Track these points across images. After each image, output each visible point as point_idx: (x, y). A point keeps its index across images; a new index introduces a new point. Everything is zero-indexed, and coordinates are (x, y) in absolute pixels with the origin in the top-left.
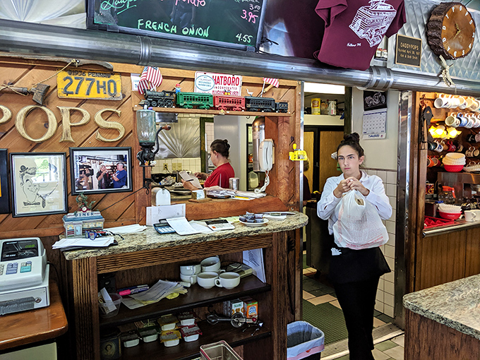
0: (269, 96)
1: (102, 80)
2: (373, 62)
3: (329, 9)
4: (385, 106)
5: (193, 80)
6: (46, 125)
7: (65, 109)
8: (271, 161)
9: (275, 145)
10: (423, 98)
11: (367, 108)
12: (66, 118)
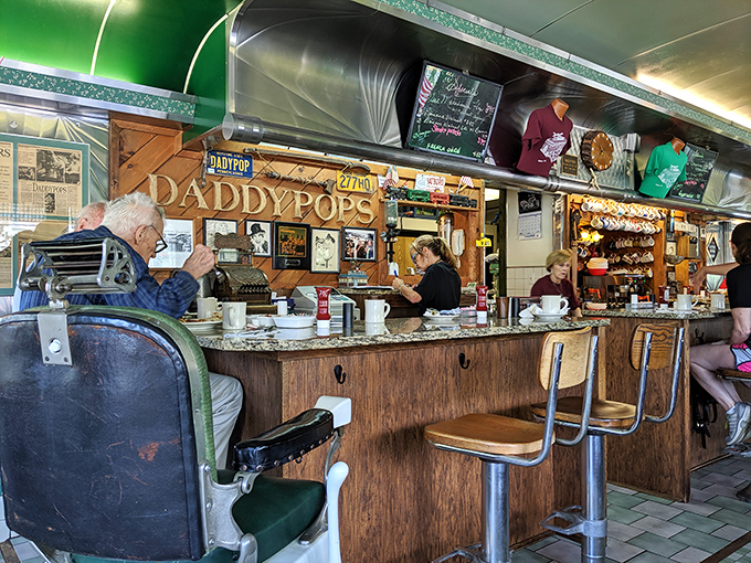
0: (462, 194)
1: (362, 178)
2: (551, 172)
3: (530, 140)
4: (540, 209)
5: (414, 180)
6: (330, 209)
7: (342, 197)
8: (462, 247)
9: (465, 235)
10: (573, 202)
11: (522, 211)
12: (341, 204)
